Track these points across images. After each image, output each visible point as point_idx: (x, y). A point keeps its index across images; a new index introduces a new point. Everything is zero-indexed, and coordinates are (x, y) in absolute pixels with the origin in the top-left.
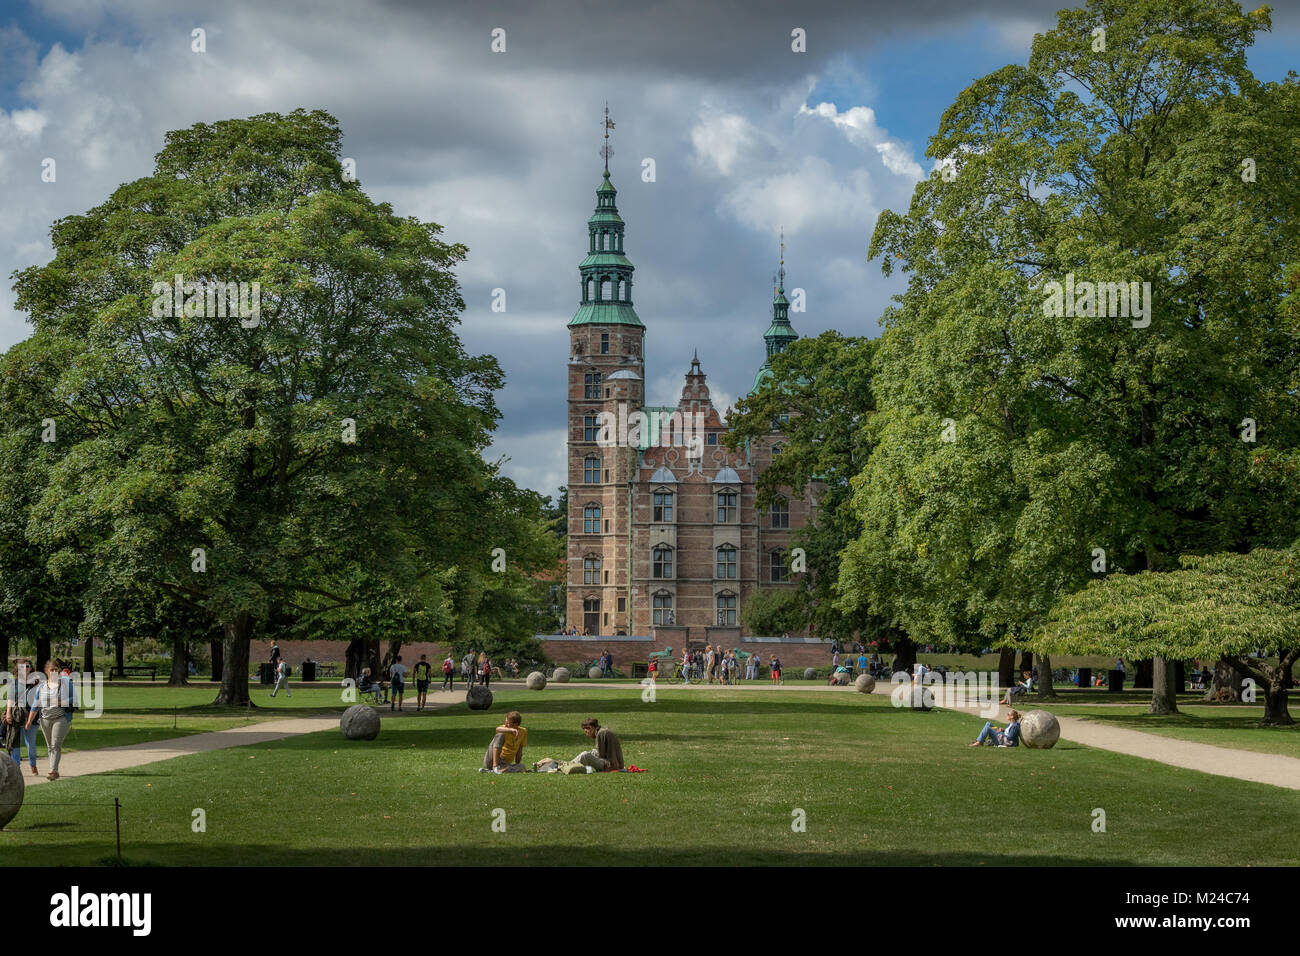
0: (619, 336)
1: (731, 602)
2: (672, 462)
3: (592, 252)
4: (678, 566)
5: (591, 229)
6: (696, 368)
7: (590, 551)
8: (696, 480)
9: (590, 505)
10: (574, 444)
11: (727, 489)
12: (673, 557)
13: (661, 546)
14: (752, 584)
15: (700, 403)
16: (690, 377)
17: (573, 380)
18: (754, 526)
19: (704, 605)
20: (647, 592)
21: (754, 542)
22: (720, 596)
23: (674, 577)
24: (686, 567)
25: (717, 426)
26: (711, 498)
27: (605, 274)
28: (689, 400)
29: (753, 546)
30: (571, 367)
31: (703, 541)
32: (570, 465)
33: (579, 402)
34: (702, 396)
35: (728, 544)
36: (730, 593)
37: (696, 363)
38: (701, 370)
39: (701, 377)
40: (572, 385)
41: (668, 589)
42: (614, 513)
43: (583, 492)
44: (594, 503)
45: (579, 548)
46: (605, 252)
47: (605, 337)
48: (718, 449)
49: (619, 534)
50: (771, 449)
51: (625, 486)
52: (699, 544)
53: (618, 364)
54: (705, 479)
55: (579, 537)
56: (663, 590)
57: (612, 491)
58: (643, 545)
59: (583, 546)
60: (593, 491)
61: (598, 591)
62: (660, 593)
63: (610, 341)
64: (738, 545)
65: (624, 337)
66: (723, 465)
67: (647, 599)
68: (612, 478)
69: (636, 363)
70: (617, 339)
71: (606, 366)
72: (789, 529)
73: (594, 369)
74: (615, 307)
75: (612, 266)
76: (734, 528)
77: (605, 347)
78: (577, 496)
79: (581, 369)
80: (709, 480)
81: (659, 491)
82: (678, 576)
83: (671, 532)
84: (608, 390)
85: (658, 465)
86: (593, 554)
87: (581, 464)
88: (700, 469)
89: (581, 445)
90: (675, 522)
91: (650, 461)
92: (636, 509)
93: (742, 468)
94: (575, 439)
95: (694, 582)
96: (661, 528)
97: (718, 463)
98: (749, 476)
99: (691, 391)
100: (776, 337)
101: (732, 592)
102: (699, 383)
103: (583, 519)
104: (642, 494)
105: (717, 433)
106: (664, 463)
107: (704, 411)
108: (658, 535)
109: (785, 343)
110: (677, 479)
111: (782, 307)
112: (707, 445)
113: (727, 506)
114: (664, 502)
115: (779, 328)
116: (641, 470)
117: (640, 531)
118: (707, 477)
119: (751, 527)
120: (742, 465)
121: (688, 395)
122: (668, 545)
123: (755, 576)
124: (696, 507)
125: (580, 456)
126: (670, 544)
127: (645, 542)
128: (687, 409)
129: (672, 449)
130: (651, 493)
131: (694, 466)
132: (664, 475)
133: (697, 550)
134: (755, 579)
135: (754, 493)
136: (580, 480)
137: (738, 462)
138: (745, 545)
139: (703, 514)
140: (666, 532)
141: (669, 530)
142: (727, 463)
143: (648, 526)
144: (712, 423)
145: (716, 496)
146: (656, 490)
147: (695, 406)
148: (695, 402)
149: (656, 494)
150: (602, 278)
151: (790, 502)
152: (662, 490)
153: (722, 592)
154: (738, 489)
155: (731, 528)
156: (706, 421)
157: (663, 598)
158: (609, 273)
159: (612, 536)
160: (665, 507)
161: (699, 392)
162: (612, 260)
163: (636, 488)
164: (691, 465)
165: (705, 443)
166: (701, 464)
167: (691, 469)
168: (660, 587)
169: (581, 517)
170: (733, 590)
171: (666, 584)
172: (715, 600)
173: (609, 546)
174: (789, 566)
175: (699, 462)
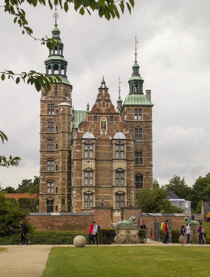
0: (62, 88)
1: (122, 197)
2: (92, 130)
3: (50, 56)
4: (96, 180)
6: (103, 85)
7: (49, 179)
8: (104, 138)
9: (50, 159)
10: (43, 133)
11: (120, 142)
12: (93, 175)
13: (88, 170)
14: (132, 188)
15: (105, 101)
16: (101, 89)
17: (42, 106)
18: (132, 160)
19: (108, 199)
20: (81, 192)
21: (132, 168)
22: (117, 194)
23: (94, 185)
24: (100, 180)
25: (114, 112)
26: (112, 147)
27: (56, 63)
28: (101, 100)
29: (132, 170)
30: (41, 101)
31: (107, 168)
32: (41, 142)
33: (45, 116)
34: (107, 98)
35: (120, 168)
36: (122, 193)
37: (103, 83)
38: (106, 86)
39: (106, 89)
40: (42, 109)
41: (91, 190)
42: (60, 162)
43: (47, 154)
44: (51, 158)
46: (56, 55)
47: (56, 89)
48: (115, 123)
49: (62, 171)
50: (134, 129)
51: (65, 150)
53: (61, 100)
54: (109, 138)
55: (45, 173)
56: (89, 191)
57: (59, 153)
58: (78, 169)
59: (46, 177)
60: (51, 154)
61: (53, 196)
62: (87, 193)
63: (58, 91)
64: (125, 169)
65: (64, 89)
66: (117, 131)
67: (81, 196)
68: (60, 147)
69: (69, 100)
70: (61, 89)
71: (56, 101)
72: (143, 165)
75: (59, 60)
76: (124, 161)
77: (56, 92)
78: (44, 155)
79: (46, 102)
80: (110, 138)
81: (87, 143)
82: (96, 185)
83: (93, 163)
84: (57, 111)
85: (86, 131)
86: (51, 180)
87: (46, 142)
88: (106, 133)
89: (45, 134)
90: (94, 158)
91: (82, 129)
92: (75, 152)
93: (126, 133)
94: (43, 131)
95: (103, 188)
96: (87, 161)
97: (115, 130)
98: (130, 136)
99: (101, 96)
100: (135, 80)
101: (123, 192)
102: (105, 92)
103: (47, 165)
104: (78, 145)
105: (114, 116)
106: (88, 130)
107: (107, 105)
108: (86, 164)
109: (138, 83)
110: (95, 137)
111: (136, 69)
112: (109, 121)
113: (120, 150)
114: (89, 148)
115: (136, 77)
116: (78, 133)
117: (77, 163)
118: (109, 137)
119: (131, 161)
120: (126, 131)
121: (100, 98)
122: (91, 169)
123: (133, 185)
124: (104, 151)
125: (45, 139)
126: (92, 168)
127: (79, 168)
128: (100, 105)
129: (92, 123)
130: (83, 143)
131: (103, 131)
132: (89, 135)
133: (105, 172)
134: (133, 186)
135: (132, 145)
136: (45, 149)
137: (124, 130)
138: (128, 169)
139: (108, 154)
140: (90, 163)
141: (92, 161)
142: (119, 130)
143: (81, 160)
144: (111, 111)
145: (114, 145)
146: (85, 142)
147: (104, 103)
148: (103, 101)
149: (85, 144)
150: (54, 65)
151: (143, 152)
152: (88, 142)
153: (118, 192)
154: (125, 142)
155: (122, 161)
156: (109, 110)
157: (89, 195)
158: (57, 63)
159: (59, 172)
160: (89, 151)
161: (105, 96)
162: (59, 58)
163: (75, 142)
164: (102, 131)
165: (108, 120)
166: (106, 131)
167: (102, 133)
168: (88, 190)
169: (46, 164)
170: (123, 191)
171: (90, 188)
172: (114, 196)
173: (58, 176)
174: (143, 182)
175: (106, 130)
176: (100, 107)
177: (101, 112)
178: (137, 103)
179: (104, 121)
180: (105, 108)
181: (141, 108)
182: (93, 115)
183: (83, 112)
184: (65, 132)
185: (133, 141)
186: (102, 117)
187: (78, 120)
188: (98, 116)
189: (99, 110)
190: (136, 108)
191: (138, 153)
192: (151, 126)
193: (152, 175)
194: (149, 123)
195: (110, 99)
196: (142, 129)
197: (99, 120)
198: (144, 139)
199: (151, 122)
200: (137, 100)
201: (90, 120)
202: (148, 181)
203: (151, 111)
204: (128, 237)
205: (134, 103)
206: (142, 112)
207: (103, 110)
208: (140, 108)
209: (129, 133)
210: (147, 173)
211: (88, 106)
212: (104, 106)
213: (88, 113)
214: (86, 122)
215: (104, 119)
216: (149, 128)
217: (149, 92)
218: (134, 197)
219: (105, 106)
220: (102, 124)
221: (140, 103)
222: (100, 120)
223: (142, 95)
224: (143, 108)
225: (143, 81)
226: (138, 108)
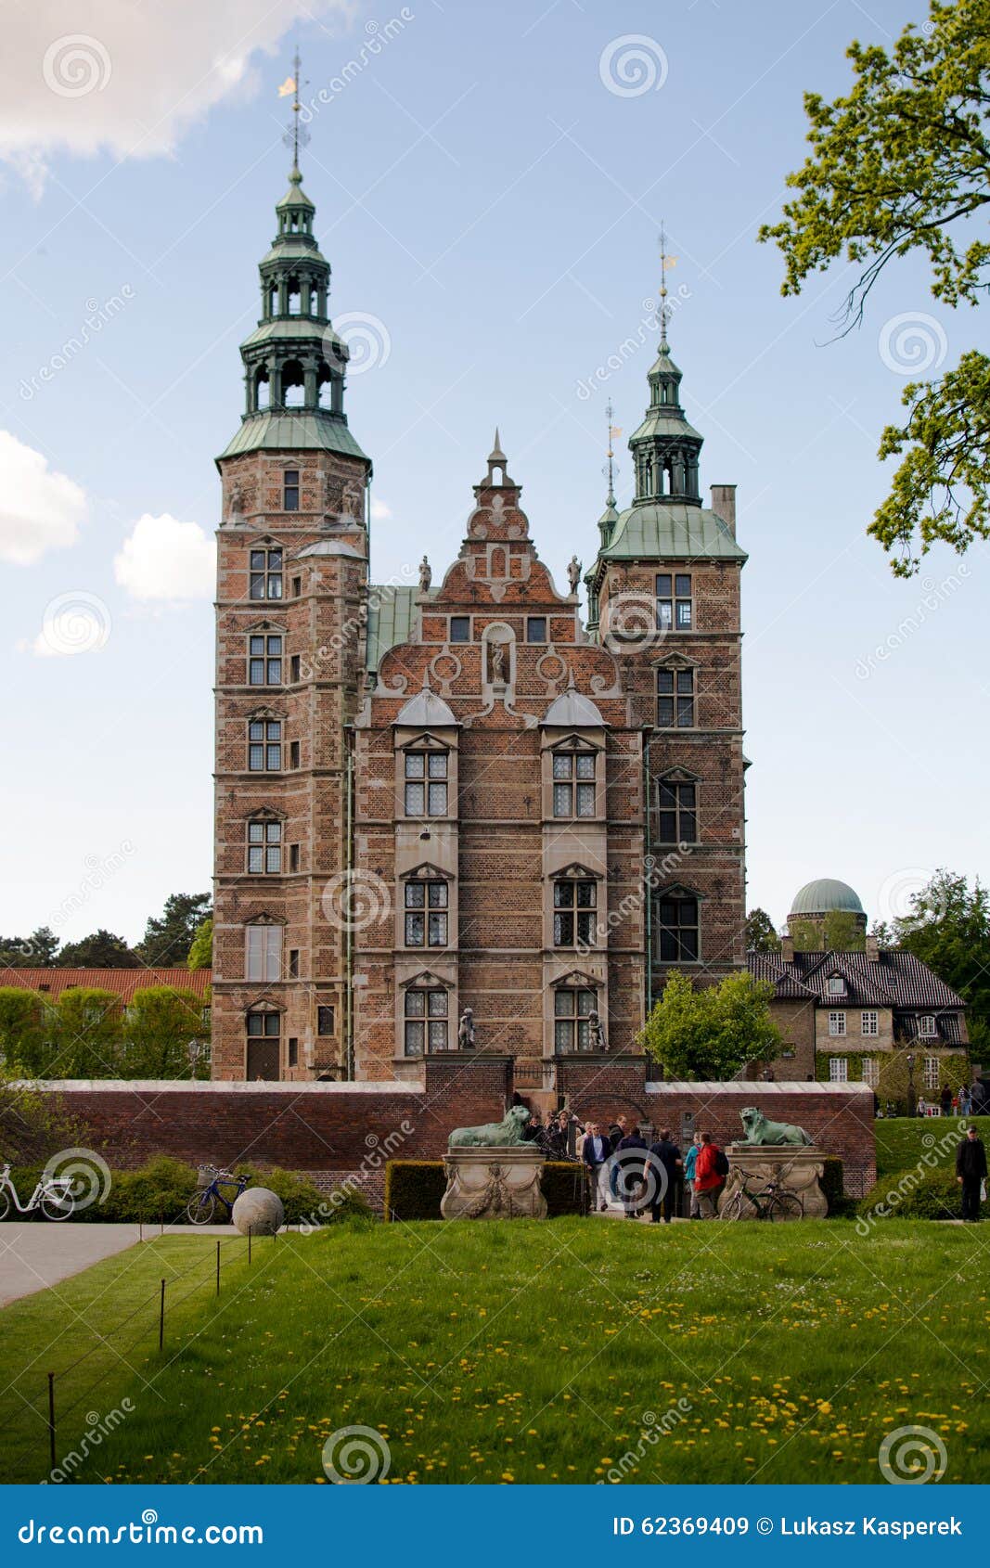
0: (320, 474)
1: (586, 1001)
2: (446, 683)
3: (268, 319)
4: (461, 920)
5: (265, 277)
6: (497, 471)
7: (260, 909)
8: (499, 721)
9: (260, 816)
10: (227, 692)
11: (575, 740)
12: (448, 898)
13: (422, 873)
14: (633, 961)
15: (507, 548)
16: (485, 491)
17: (226, 562)
18: (634, 826)
19: (524, 1011)
20: (390, 981)
22: (561, 988)
23: (453, 945)
24: (482, 923)
25: (548, 600)
26: (537, 763)
27: (293, 357)
28: (484, 543)
29: (635, 872)
30: (223, 535)
31: (517, 863)
32: (219, 733)
33: (238, 607)
34: (513, 534)
35: (577, 866)
36: (584, 981)
37: (497, 462)
38: (509, 475)
39: (510, 491)
40: (225, 572)
41: (439, 972)
42: (311, 831)
43: (246, 789)
44: (267, 812)
45: (237, 905)
46: (293, 318)
47: (291, 475)
48: (551, 652)
49: (319, 872)
50: (655, 671)
51: (332, 773)
52: (511, 868)
53: (317, 530)
54: (522, 721)
55: (238, 881)
56: (427, 975)
57: (304, 785)
58: (379, 870)
59: (246, 900)
60: (265, 788)
61: (277, 993)
62: (421, 982)
63: (302, 485)
64: (602, 869)
65: (330, 477)
66: (562, 688)
67: (390, 997)
68: (307, 758)
69: (355, 528)
70: (315, 480)
71: (294, 534)
72: (701, 844)
73: (268, 540)
74: (311, 420)
75: (305, 341)
76: (592, 830)
77: (291, 492)
78: (233, 797)
79: (242, 539)
80: (532, 722)
81: (416, 745)
82: (462, 944)
83: (447, 839)
84: (297, 581)
85: (413, 688)
86: (267, 914)
87: (240, 731)
88: (510, 698)
89: (240, 692)
90: (453, 817)
91: (396, 679)
92: (364, 790)
93: (606, 695)
94: (228, 680)
95: (496, 957)
96: (422, 830)
97: (552, 683)
98: (623, 713)
99: (488, 524)
100: (658, 438)
101: (589, 978)
102: (506, 504)
103: (246, 844)
104: (376, 755)
105: (549, 616)
106: (426, 683)
107: (517, 566)
108: (416, 847)
109: (675, 453)
110: (458, 716)
111: (667, 381)
112: (525, 643)
113: (575, 781)
114: (428, 770)
115: (663, 422)
116: (375, 701)
117: (372, 840)
118: (525, 716)
119: (630, 831)
120: (606, 688)
121: (481, 532)
122: (439, 870)
123: (642, 943)
124: (501, 785)
125: (239, 715)
126: (443, 867)
127: (382, 864)
128: (480, 563)
129: (446, 652)
130: (398, 749)
131: (496, 690)
132: (429, 710)
133: (507, 883)
134: (641, 949)
135: (636, 752)
136: (238, 765)
137: (597, 682)
138: (617, 870)
139: (519, 800)
140: (434, 838)
141: (440, 835)
142: (571, 684)
143: (391, 828)
144: (537, 595)
145: (548, 758)
146: (410, 744)
147: (498, 555)
148: (496, 546)
149: (409, 751)
150: (286, 365)
151: (698, 785)
152: (424, 743)
153: (565, 978)
154: (600, 741)
155: (585, 829)
156: (522, 589)
157: (428, 992)
158: (299, 356)
159: (304, 878)
160: (430, 783)
161: (506, 525)
162: (306, 330)
163: (362, 742)
164: (488, 688)
165: (519, 638)
166: (511, 687)
167: (489, 697)
168: (422, 968)
169: (242, 840)
170: (590, 973)
171: (434, 961)
172: (548, 998)
173: (297, 898)
174: (700, 927)
175: (507, 681)
176: (483, 574)
177: (487, 600)
178: (667, 551)
179: (499, 639)
180: (508, 578)
181: (687, 570)
182: (449, 616)
183: (410, 591)
184: (335, 686)
185: (640, 735)
186: (490, 620)
187: (386, 630)
188: (472, 616)
189: (474, 588)
190: (662, 570)
191: (672, 786)
192: (736, 658)
193: (741, 894)
194: (726, 644)
195: (530, 536)
196: (695, 671)
197: (478, 636)
198: (703, 721)
199: (735, 637)
200: (669, 535)
201: (435, 637)
202: (724, 921)
203: (735, 587)
204: (493, 1193)
205: (651, 550)
206: (695, 588)
207: (497, 589)
208: (681, 571)
209: (621, 695)
210: (718, 884)
211: (426, 570)
212: (498, 570)
213: (427, 607)
214: (417, 647)
215: (501, 632)
216: (727, 665)
217: (726, 494)
218: (642, 1001)
219: (507, 570)
220: (490, 656)
221: (681, 551)
222: (484, 637)
223: (691, 509)
224: (694, 572)
225: (698, 442)
226: (673, 571)
